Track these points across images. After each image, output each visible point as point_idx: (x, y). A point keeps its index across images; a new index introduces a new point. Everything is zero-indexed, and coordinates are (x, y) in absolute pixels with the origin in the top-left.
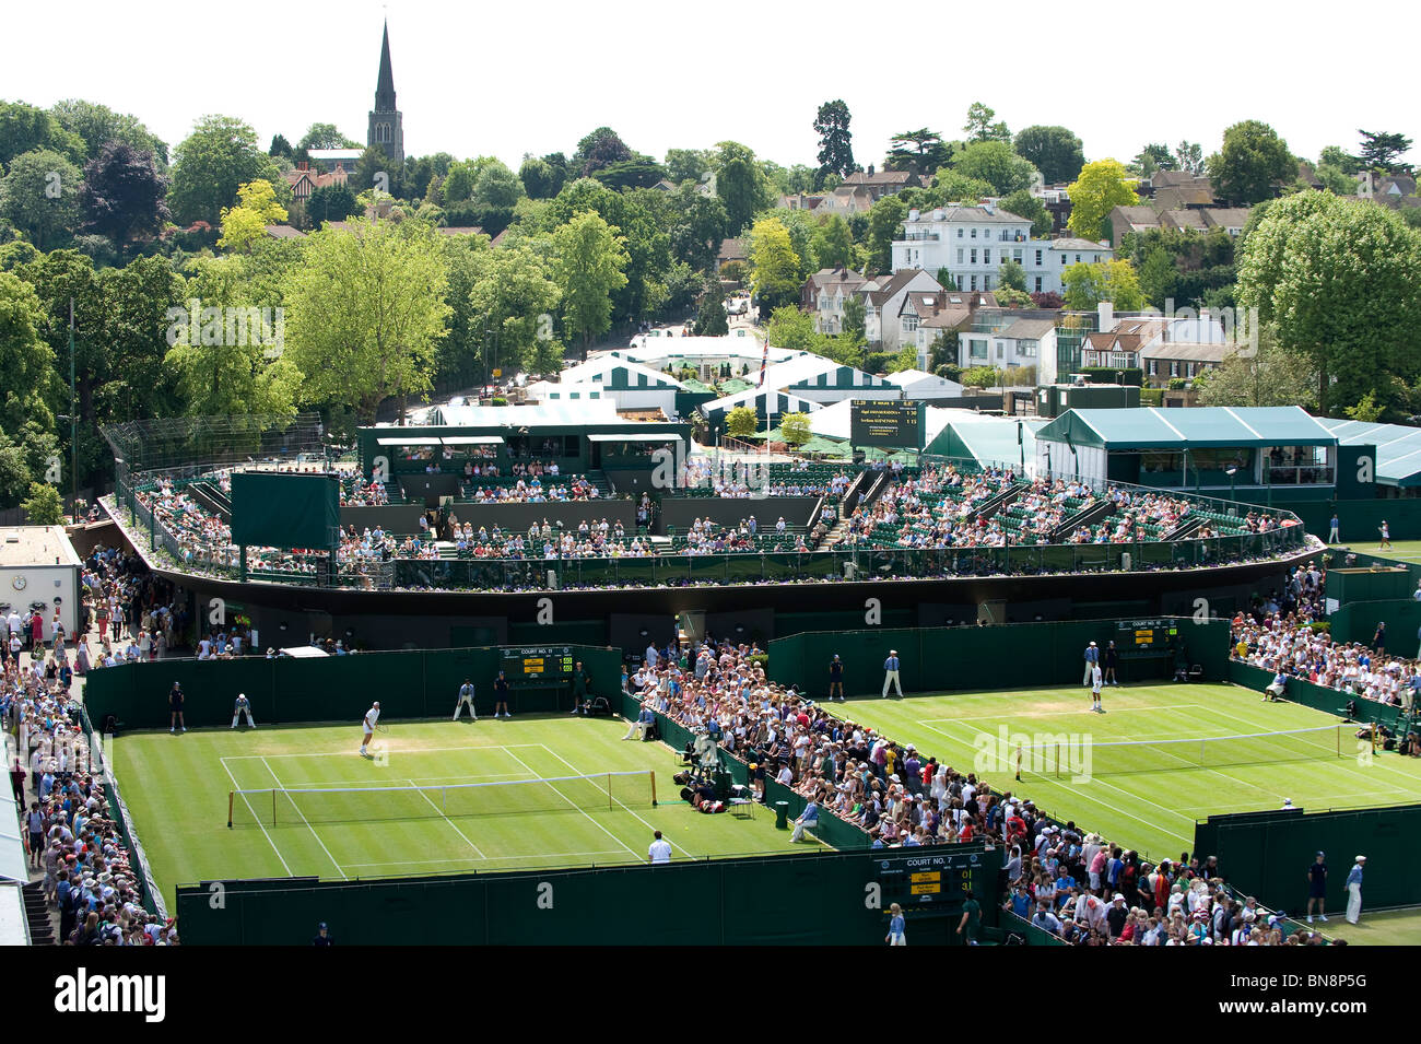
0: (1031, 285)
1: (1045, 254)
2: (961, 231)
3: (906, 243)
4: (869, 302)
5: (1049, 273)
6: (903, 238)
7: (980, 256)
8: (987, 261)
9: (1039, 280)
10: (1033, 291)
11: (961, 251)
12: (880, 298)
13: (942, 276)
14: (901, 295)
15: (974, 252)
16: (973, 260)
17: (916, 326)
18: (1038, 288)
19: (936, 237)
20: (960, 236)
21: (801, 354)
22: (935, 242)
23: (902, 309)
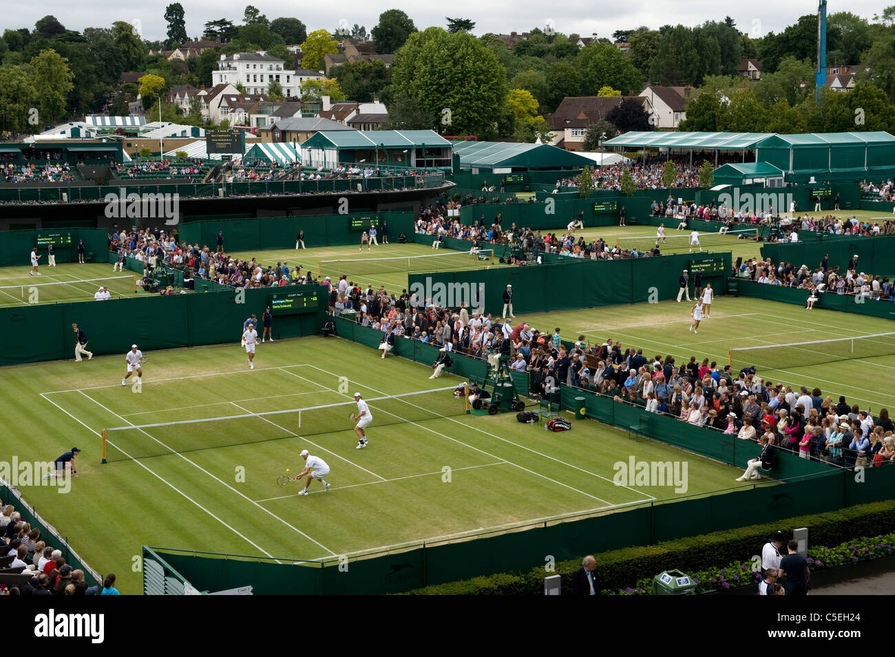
0: (285, 92)
1: (291, 77)
2: (248, 65)
3: (220, 72)
4: (203, 101)
5: (293, 87)
6: (218, 69)
7: (258, 78)
8: (262, 81)
9: (289, 91)
10: (286, 96)
11: (248, 76)
12: (208, 99)
13: (239, 87)
14: (219, 96)
15: (255, 76)
16: (255, 81)
17: (227, 112)
18: (289, 95)
19: (235, 69)
20: (248, 68)
21: (169, 124)
22: (235, 71)
23: (220, 104)
